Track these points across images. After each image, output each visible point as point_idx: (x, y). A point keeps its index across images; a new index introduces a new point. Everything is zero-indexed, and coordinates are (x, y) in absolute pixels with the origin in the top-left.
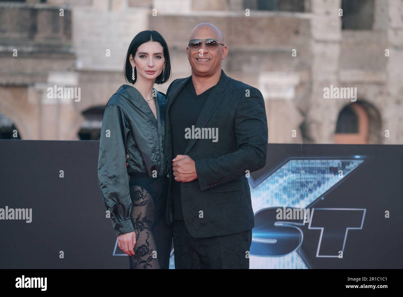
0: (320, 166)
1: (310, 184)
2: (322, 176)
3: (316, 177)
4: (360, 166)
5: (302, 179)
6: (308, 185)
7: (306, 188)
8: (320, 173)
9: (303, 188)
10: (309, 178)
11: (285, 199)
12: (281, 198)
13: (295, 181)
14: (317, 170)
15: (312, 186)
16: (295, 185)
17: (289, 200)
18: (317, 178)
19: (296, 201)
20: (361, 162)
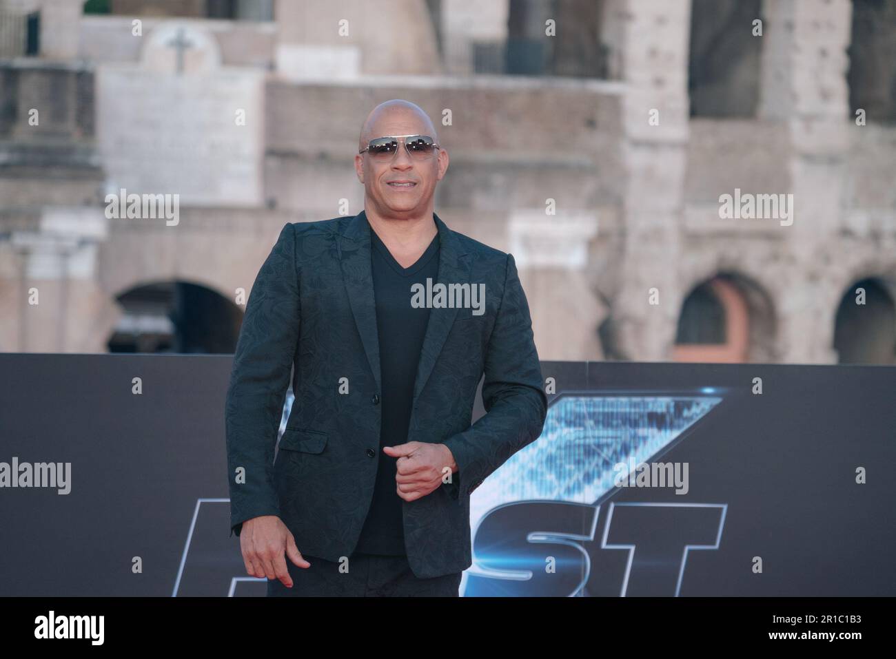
0: (628, 410)
1: (605, 450)
2: (632, 431)
3: (619, 433)
4: (715, 410)
5: (589, 438)
6: (602, 451)
7: (596, 458)
8: (628, 427)
9: (591, 459)
10: (603, 437)
11: (551, 482)
12: (541, 481)
13: (572, 444)
14: (622, 419)
15: (610, 453)
16: (572, 451)
17: (560, 485)
18: (621, 438)
19: (574, 488)
20: (717, 401)
